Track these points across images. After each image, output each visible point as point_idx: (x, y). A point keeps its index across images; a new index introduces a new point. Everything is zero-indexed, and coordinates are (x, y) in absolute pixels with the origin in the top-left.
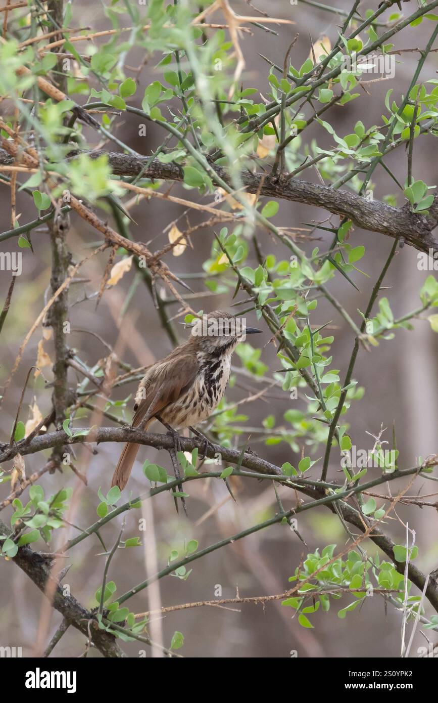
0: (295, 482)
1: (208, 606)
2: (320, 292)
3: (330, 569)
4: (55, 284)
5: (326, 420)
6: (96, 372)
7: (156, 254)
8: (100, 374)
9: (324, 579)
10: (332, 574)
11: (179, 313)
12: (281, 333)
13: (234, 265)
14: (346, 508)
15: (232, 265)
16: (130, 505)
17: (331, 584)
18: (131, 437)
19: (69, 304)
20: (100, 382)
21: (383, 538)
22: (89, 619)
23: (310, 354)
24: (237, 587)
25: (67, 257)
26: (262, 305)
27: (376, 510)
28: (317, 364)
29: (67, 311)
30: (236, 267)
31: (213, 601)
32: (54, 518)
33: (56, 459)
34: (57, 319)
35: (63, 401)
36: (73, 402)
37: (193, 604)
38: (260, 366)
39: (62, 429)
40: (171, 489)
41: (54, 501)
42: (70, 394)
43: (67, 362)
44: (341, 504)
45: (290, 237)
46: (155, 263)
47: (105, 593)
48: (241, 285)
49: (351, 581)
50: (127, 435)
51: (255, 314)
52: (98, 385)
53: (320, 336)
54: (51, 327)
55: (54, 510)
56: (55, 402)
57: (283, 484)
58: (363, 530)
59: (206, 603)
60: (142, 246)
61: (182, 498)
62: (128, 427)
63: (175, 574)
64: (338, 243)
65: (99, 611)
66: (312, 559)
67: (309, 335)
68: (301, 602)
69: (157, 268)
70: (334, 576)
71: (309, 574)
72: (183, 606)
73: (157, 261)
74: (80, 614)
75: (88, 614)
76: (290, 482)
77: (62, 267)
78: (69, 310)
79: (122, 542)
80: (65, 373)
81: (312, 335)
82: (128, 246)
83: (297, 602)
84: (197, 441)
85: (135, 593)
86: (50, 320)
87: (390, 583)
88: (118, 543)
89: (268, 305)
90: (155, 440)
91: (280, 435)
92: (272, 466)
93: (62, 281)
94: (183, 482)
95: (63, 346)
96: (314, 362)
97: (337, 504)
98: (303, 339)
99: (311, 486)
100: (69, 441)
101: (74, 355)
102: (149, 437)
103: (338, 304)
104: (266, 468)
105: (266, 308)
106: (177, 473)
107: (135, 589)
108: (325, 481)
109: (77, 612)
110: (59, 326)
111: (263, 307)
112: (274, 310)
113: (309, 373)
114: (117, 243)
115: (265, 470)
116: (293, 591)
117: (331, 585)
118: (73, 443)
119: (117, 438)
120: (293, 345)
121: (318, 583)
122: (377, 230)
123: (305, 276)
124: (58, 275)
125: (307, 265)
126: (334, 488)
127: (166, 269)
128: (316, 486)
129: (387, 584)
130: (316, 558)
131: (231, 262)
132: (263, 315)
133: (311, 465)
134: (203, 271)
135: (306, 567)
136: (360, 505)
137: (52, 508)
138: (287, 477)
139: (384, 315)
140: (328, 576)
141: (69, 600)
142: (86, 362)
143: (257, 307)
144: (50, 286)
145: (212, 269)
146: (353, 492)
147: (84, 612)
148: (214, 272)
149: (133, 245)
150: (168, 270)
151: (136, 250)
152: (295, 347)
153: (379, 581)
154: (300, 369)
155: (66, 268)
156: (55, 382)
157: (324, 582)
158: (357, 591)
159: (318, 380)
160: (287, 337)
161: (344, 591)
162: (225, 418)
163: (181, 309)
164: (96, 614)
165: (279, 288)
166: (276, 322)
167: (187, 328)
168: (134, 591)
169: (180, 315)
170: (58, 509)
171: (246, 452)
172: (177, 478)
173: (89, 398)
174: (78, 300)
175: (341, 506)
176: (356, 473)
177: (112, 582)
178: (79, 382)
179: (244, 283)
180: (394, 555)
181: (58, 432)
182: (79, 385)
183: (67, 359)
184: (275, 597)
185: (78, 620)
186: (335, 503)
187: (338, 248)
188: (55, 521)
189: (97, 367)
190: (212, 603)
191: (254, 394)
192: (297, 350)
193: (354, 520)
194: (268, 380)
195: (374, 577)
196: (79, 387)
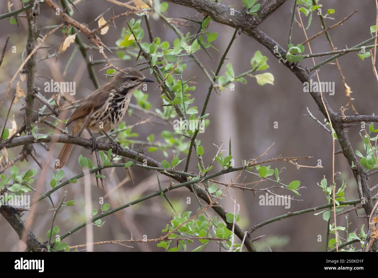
0: (169, 172)
1: (114, 243)
2: (191, 58)
3: (187, 226)
4: (29, 48)
5: (189, 136)
6: (51, 102)
7: (93, 31)
8: (54, 103)
9: (183, 231)
10: (188, 228)
11: (105, 67)
12: (164, 83)
13: (138, 41)
14: (198, 189)
15: (136, 41)
16: (70, 181)
17: (187, 234)
18: (72, 140)
19: (37, 61)
20: (53, 108)
21: (220, 208)
22: (43, 248)
23: (181, 96)
24: (132, 233)
25: (37, 32)
26: (153, 66)
27: (217, 191)
28: (185, 102)
29: (35, 64)
30: (139, 42)
31: (117, 241)
32: (25, 186)
33: (25, 153)
34: (29, 69)
35: (31, 118)
36: (37, 119)
37: (105, 242)
38: (147, 104)
39: (31, 134)
40: (95, 173)
41: (25, 176)
42: (35, 114)
43: (34, 95)
44: (196, 186)
45: (174, 24)
46: (92, 36)
47: (52, 233)
48: (141, 53)
49: (199, 233)
50: (70, 140)
51: (149, 71)
52: (52, 110)
53: (188, 86)
54: (25, 74)
55: (25, 181)
56: (26, 119)
57: (162, 173)
58: (209, 203)
59: (113, 242)
60: (85, 26)
61: (101, 179)
62: (71, 135)
63: (95, 224)
64: (202, 30)
65: (48, 243)
66: (176, 219)
67: (181, 84)
68: (169, 245)
69: (93, 39)
70: (190, 230)
71: (174, 228)
72: (99, 243)
73: (93, 35)
74: (37, 245)
75: (42, 245)
76: (166, 172)
77: (33, 38)
78: (36, 64)
79: (65, 203)
80: (32, 102)
81: (183, 84)
82: (77, 25)
83: (166, 245)
84: (112, 145)
85: (70, 234)
86: (25, 70)
87: (222, 235)
88: (62, 203)
89: (157, 66)
90: (87, 143)
91: (157, 146)
92: (156, 162)
93: (33, 47)
94: (102, 169)
95: (32, 86)
96: (184, 100)
97: (194, 186)
98: (177, 87)
99: (178, 175)
100: (35, 141)
101: (38, 91)
102: (83, 141)
103: (202, 65)
104: (152, 163)
105: (155, 68)
106: (99, 164)
107: (70, 231)
108: (187, 172)
109: (35, 244)
110: (30, 73)
111: (154, 67)
112: (160, 69)
113: (180, 108)
114: (70, 24)
115: (151, 164)
116: (165, 237)
117: (187, 236)
118: (37, 142)
119: (64, 141)
120: (171, 90)
121: (179, 234)
122: (225, 23)
123: (183, 48)
124: (31, 43)
125: (184, 41)
126: (193, 177)
127: (98, 41)
128: (182, 176)
129: (221, 236)
130: (179, 219)
131: (136, 39)
132: (154, 72)
133: (179, 163)
134: (116, 46)
135: (172, 224)
136: (207, 188)
137: (24, 180)
138: (165, 169)
139: (229, 73)
140: (185, 230)
141: (31, 236)
142: (45, 96)
143: (150, 67)
144: (25, 49)
145: (121, 45)
146: (204, 179)
147: (39, 244)
148: (123, 47)
149: (79, 25)
150: (100, 41)
151: (81, 28)
152: (172, 92)
153: (217, 233)
154: (174, 105)
155: (36, 39)
156: (26, 107)
157: (183, 234)
158: (204, 238)
159: (185, 112)
160: (168, 85)
161: (195, 238)
162: (125, 135)
163: (107, 64)
164: (46, 245)
165: (167, 54)
166: (162, 76)
167: (108, 77)
168: (70, 233)
169: (106, 68)
170: (28, 181)
171: (141, 153)
172: (99, 166)
173: (46, 117)
174: (42, 59)
175: (196, 188)
176: (206, 168)
177: (57, 226)
178: (40, 108)
179: (143, 52)
180: (226, 219)
181: (29, 135)
182: (40, 109)
183: (34, 93)
184: (155, 240)
185: (36, 248)
186: (192, 186)
187: (201, 33)
188: (25, 188)
189: (51, 99)
190: (116, 242)
191: (144, 120)
192: (173, 94)
193: (203, 197)
194: (152, 112)
195: (213, 231)
196: (40, 111)
